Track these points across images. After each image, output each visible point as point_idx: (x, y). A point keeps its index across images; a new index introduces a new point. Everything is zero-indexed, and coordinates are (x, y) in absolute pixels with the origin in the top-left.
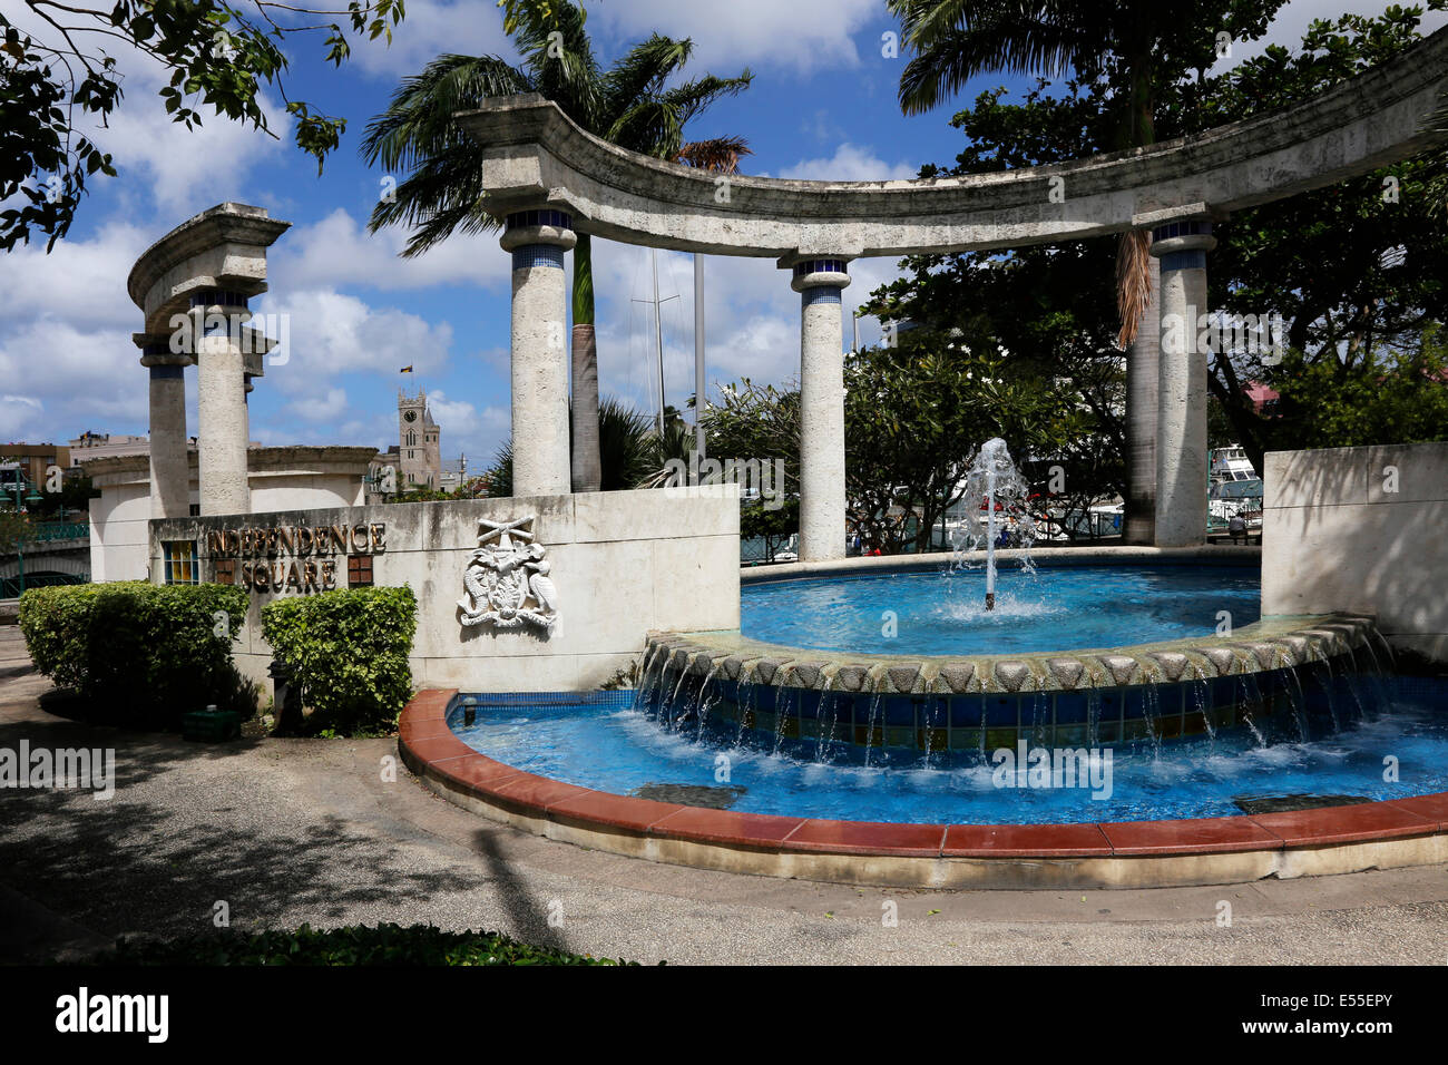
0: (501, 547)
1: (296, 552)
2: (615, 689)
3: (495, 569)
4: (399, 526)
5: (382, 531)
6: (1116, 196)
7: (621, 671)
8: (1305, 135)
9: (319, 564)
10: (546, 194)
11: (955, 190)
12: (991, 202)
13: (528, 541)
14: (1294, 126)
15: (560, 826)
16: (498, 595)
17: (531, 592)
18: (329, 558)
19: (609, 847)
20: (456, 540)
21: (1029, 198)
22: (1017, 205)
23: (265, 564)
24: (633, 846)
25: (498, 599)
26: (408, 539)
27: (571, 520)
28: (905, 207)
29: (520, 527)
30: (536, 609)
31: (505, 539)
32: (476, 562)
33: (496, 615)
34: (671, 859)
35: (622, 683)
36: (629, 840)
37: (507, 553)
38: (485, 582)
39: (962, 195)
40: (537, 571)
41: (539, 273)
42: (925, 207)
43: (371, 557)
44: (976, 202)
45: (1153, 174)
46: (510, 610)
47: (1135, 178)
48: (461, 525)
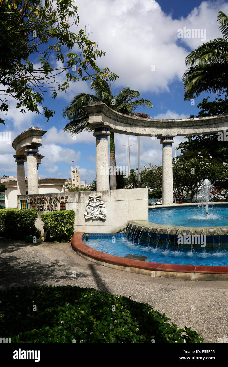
0: (94, 202)
1: (49, 202)
2: (120, 233)
3: (93, 207)
4: (71, 197)
5: (67, 198)
7: (121, 229)
9: (54, 205)
10: (103, 124)
11: (198, 121)
12: (207, 123)
13: (100, 200)
15: (107, 264)
16: (93, 212)
17: (101, 212)
18: (56, 204)
19: (118, 268)
20: (84, 200)
21: (216, 122)
22: (213, 124)
23: (42, 205)
24: (123, 269)
25: (93, 213)
26: (73, 200)
27: (110, 196)
28: (187, 125)
29: (98, 197)
30: (102, 215)
31: (95, 200)
32: (88, 205)
33: (93, 217)
34: (132, 271)
35: (121, 232)
36: (123, 267)
37: (95, 203)
38: (90, 209)
39: (200, 122)
40: (102, 207)
41: (102, 141)
42: (191, 125)
43: (65, 204)
44: (203, 123)
46: (96, 216)
48: (85, 197)
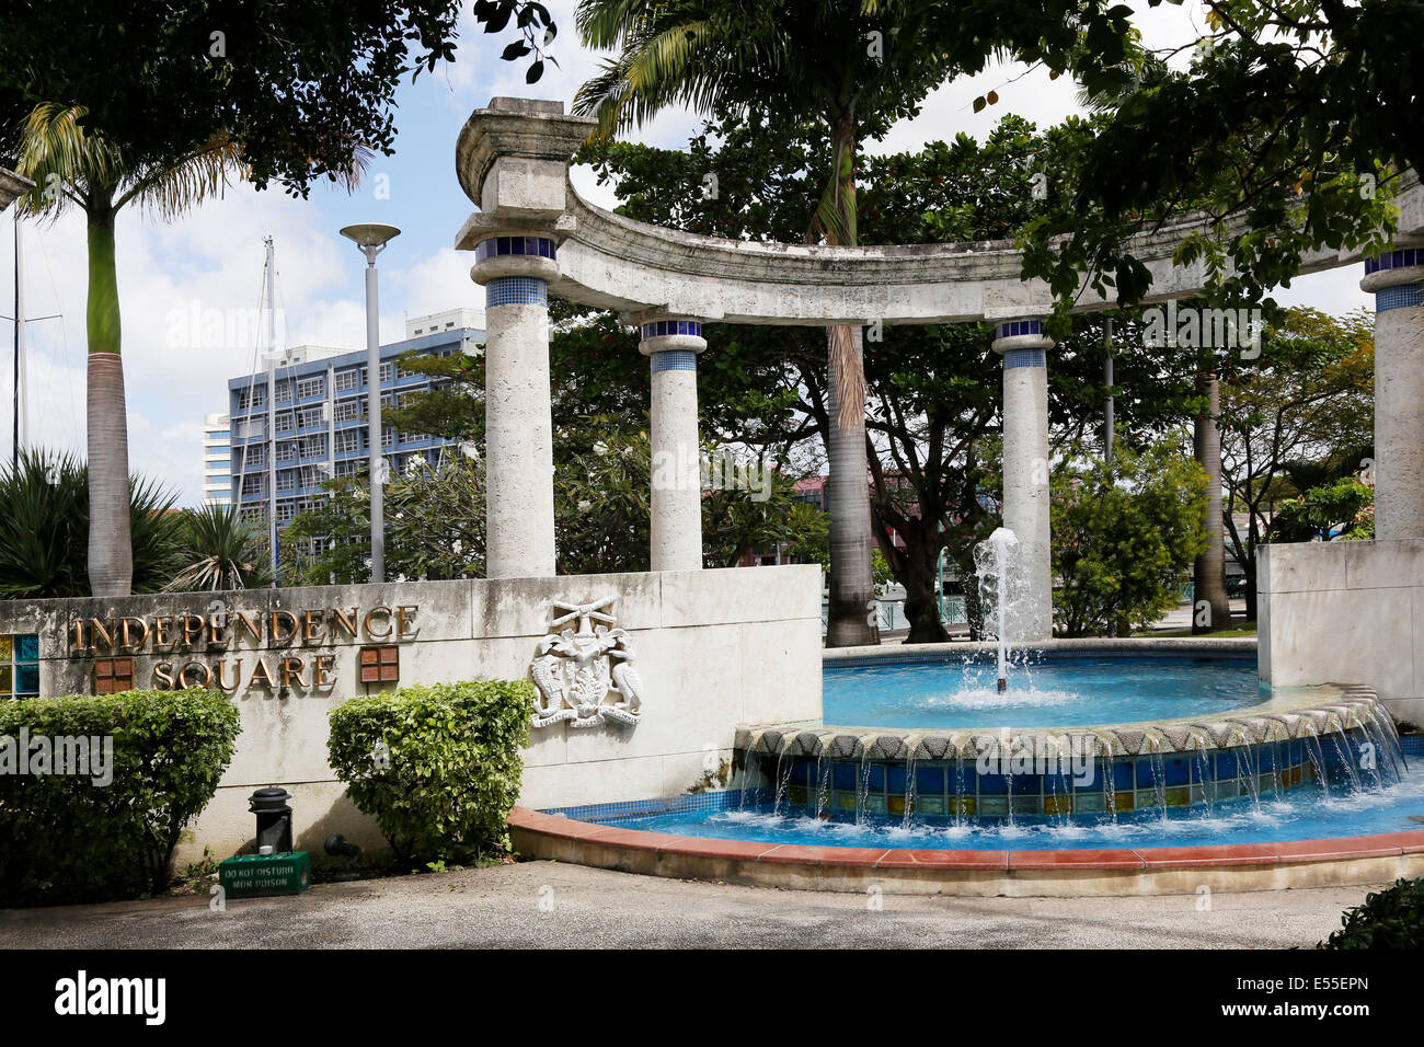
0: (580, 633)
1: (264, 643)
2: (703, 792)
3: (575, 659)
4: (437, 608)
5: (412, 617)
6: (964, 286)
7: (709, 771)
8: (1160, 254)
9: (307, 659)
10: (554, 221)
11: (803, 260)
12: (843, 277)
13: (609, 626)
14: (1152, 245)
15: (1024, 882)
16: (576, 689)
17: (615, 685)
18: (323, 652)
19: (1093, 891)
20: (519, 626)
21: (877, 278)
22: (866, 284)
23: (203, 662)
24: (1122, 886)
25: (578, 695)
26: (451, 625)
27: (657, 601)
28: (760, 272)
29: (599, 610)
30: (620, 705)
31: (586, 624)
32: (550, 652)
33: (574, 713)
34: (1167, 890)
35: (710, 785)
36: (1117, 880)
37: (589, 642)
38: (560, 673)
39: (817, 266)
40: (622, 660)
41: (533, 311)
42: (779, 274)
43: (396, 647)
44: (827, 275)
45: (1004, 269)
46: (592, 707)
47: (985, 271)
48: (525, 606)
